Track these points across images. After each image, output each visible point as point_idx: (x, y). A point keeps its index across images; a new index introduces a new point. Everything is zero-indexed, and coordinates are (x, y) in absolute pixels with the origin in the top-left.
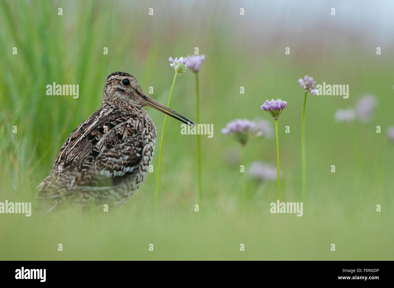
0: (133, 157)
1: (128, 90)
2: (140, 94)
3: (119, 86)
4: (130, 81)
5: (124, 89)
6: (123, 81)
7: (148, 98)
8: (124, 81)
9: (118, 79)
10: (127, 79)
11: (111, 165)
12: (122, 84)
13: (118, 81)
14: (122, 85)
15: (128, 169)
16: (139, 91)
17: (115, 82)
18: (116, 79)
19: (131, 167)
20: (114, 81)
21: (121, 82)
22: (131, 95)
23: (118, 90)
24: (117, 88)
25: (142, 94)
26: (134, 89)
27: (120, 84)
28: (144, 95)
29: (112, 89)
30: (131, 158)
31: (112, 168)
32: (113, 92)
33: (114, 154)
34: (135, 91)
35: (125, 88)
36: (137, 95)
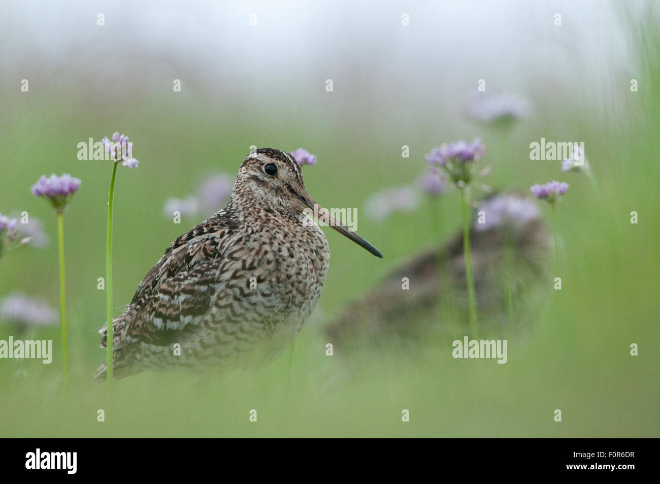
0: (199, 299)
1: (275, 183)
2: (295, 193)
3: (258, 174)
4: (278, 169)
5: (266, 179)
6: (266, 167)
7: (309, 200)
8: (268, 166)
9: (260, 161)
10: (273, 164)
11: (165, 308)
12: (264, 171)
13: (259, 164)
14: (263, 173)
15: (187, 319)
16: (293, 188)
17: (255, 165)
18: (257, 161)
19: (194, 317)
20: (254, 161)
21: (263, 168)
22: (278, 191)
23: (255, 178)
24: (255, 176)
25: (299, 194)
26: (283, 182)
27: (261, 170)
28: (303, 196)
29: (247, 176)
30: (193, 300)
31: (165, 314)
32: (246, 180)
33: (170, 289)
34: (287, 186)
35: (269, 178)
36: (290, 194)
